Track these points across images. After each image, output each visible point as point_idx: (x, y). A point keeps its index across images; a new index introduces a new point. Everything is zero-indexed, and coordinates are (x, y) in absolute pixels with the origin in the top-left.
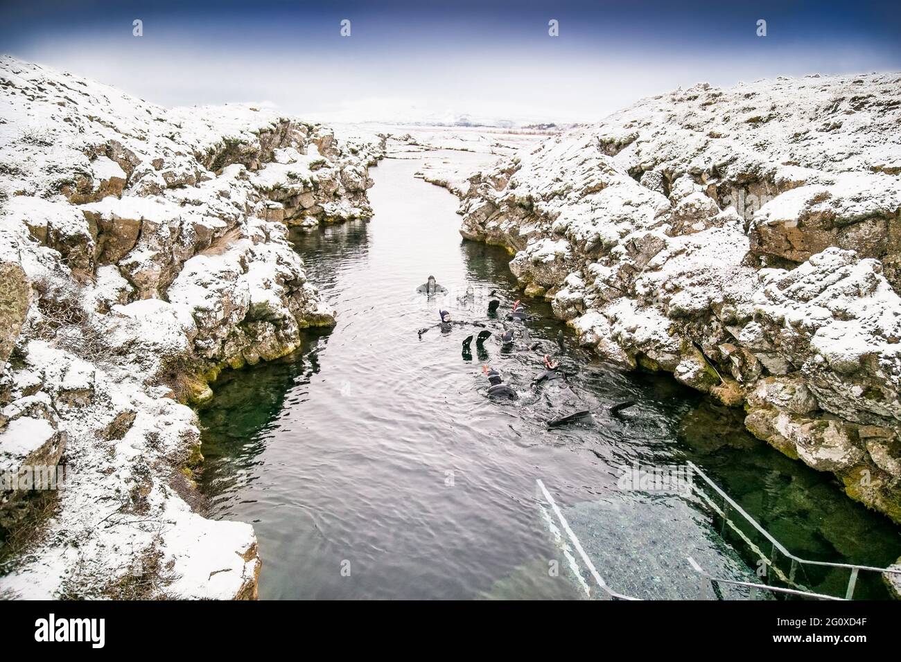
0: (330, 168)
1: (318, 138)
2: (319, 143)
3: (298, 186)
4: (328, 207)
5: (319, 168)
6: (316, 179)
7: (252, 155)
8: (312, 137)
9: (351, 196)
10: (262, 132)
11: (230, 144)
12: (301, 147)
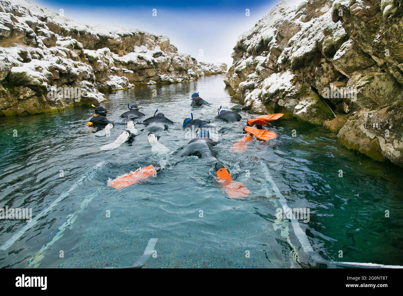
0: (164, 56)
1: (160, 43)
2: (161, 45)
3: (144, 63)
4: (163, 76)
5: (159, 56)
6: (156, 61)
7: (118, 45)
8: (158, 42)
9: (177, 72)
10: (125, 36)
11: (103, 38)
12: (151, 47)
